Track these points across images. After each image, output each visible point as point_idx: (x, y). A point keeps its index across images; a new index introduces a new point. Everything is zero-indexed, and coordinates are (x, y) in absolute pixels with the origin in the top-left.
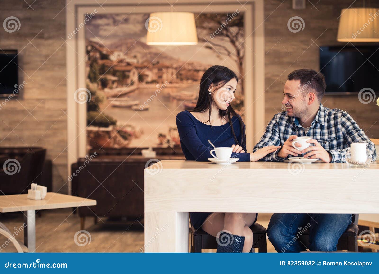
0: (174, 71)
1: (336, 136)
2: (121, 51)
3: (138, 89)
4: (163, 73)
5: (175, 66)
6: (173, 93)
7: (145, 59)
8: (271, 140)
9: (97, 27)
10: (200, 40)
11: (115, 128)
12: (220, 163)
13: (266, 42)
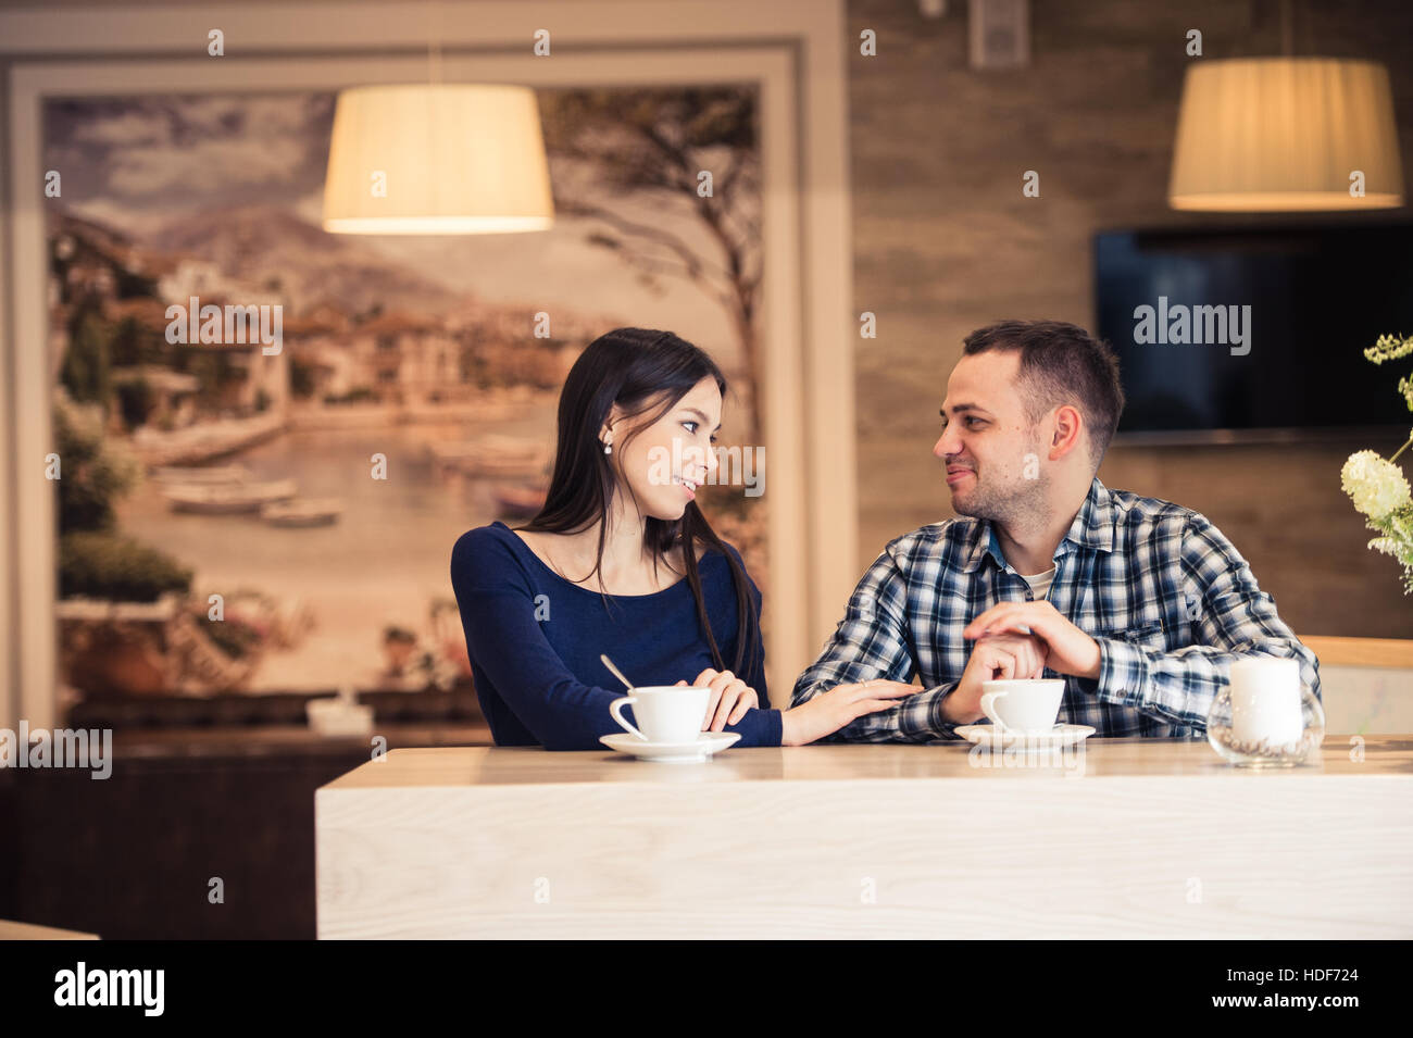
0: (452, 349)
1: (1163, 615)
2: (208, 259)
3: (288, 428)
4: (400, 358)
5: (454, 323)
6: (449, 446)
7: (316, 295)
8: (871, 654)
9: (100, 153)
10: (563, 207)
11: (189, 605)
12: (654, 756)
13: (859, 214)
